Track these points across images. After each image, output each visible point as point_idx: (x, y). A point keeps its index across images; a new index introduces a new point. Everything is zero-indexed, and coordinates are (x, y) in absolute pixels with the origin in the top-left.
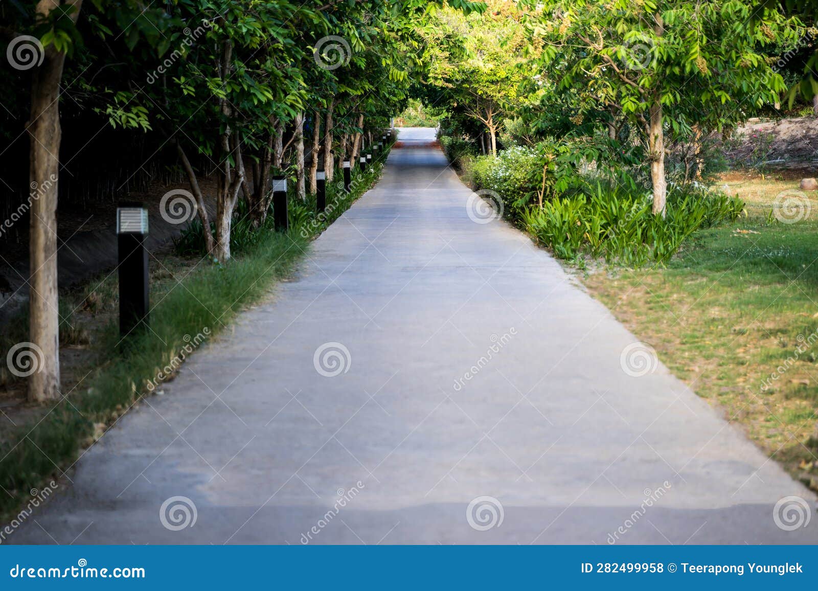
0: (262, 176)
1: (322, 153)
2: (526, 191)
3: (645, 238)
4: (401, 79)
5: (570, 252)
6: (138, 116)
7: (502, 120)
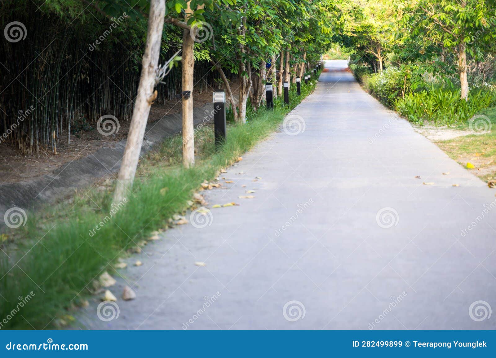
0: (258, 85)
1: (284, 74)
2: (396, 90)
3: (456, 111)
4: (328, 32)
5: (416, 118)
6: (205, 54)
7: (386, 54)
